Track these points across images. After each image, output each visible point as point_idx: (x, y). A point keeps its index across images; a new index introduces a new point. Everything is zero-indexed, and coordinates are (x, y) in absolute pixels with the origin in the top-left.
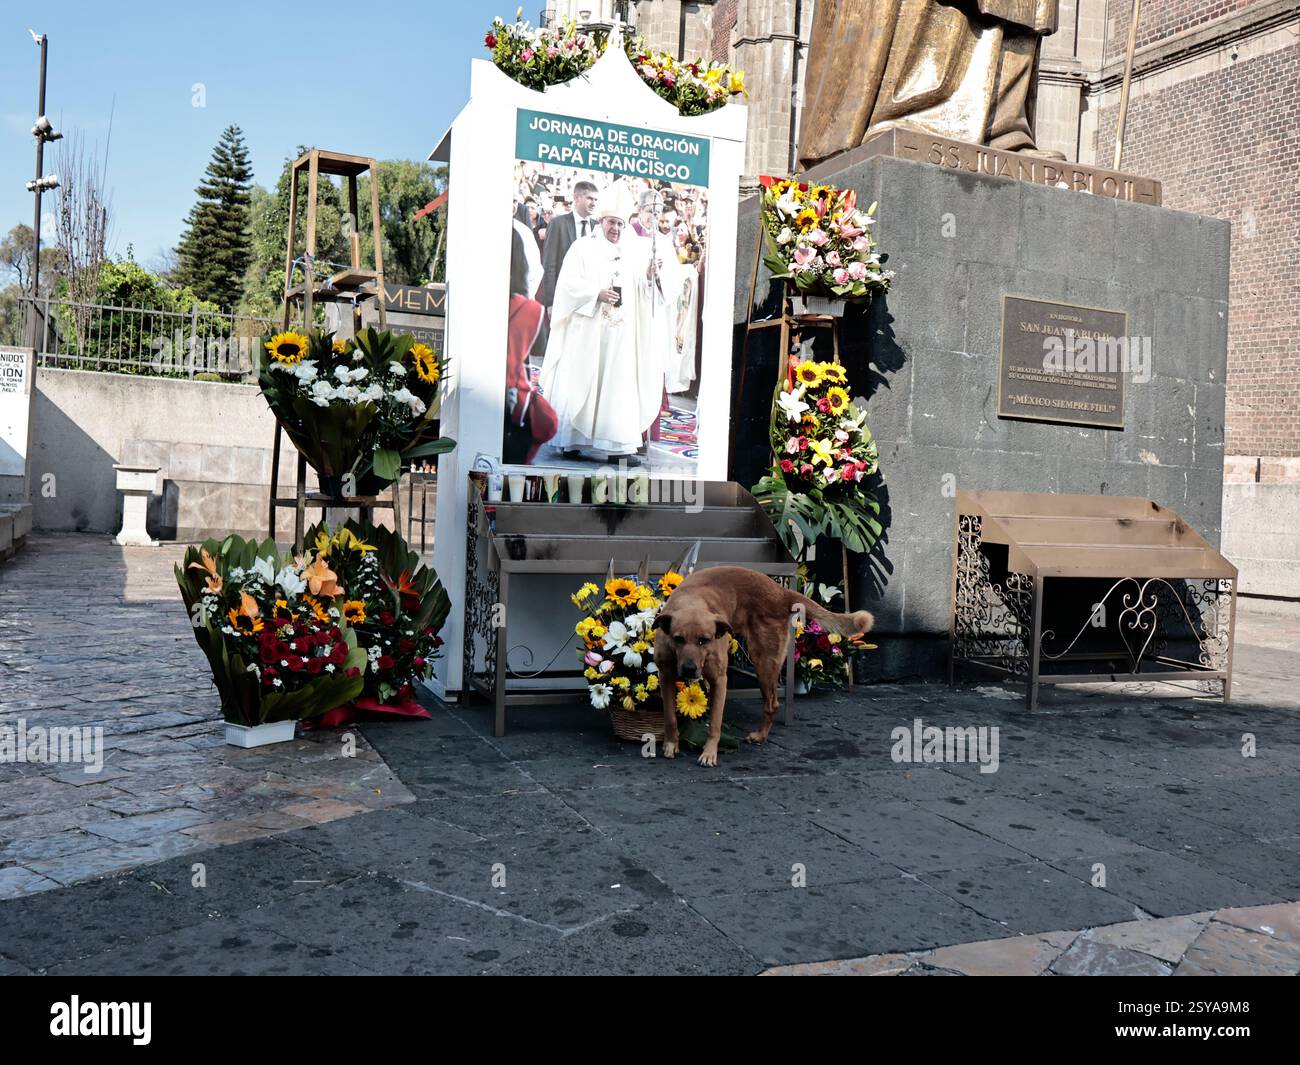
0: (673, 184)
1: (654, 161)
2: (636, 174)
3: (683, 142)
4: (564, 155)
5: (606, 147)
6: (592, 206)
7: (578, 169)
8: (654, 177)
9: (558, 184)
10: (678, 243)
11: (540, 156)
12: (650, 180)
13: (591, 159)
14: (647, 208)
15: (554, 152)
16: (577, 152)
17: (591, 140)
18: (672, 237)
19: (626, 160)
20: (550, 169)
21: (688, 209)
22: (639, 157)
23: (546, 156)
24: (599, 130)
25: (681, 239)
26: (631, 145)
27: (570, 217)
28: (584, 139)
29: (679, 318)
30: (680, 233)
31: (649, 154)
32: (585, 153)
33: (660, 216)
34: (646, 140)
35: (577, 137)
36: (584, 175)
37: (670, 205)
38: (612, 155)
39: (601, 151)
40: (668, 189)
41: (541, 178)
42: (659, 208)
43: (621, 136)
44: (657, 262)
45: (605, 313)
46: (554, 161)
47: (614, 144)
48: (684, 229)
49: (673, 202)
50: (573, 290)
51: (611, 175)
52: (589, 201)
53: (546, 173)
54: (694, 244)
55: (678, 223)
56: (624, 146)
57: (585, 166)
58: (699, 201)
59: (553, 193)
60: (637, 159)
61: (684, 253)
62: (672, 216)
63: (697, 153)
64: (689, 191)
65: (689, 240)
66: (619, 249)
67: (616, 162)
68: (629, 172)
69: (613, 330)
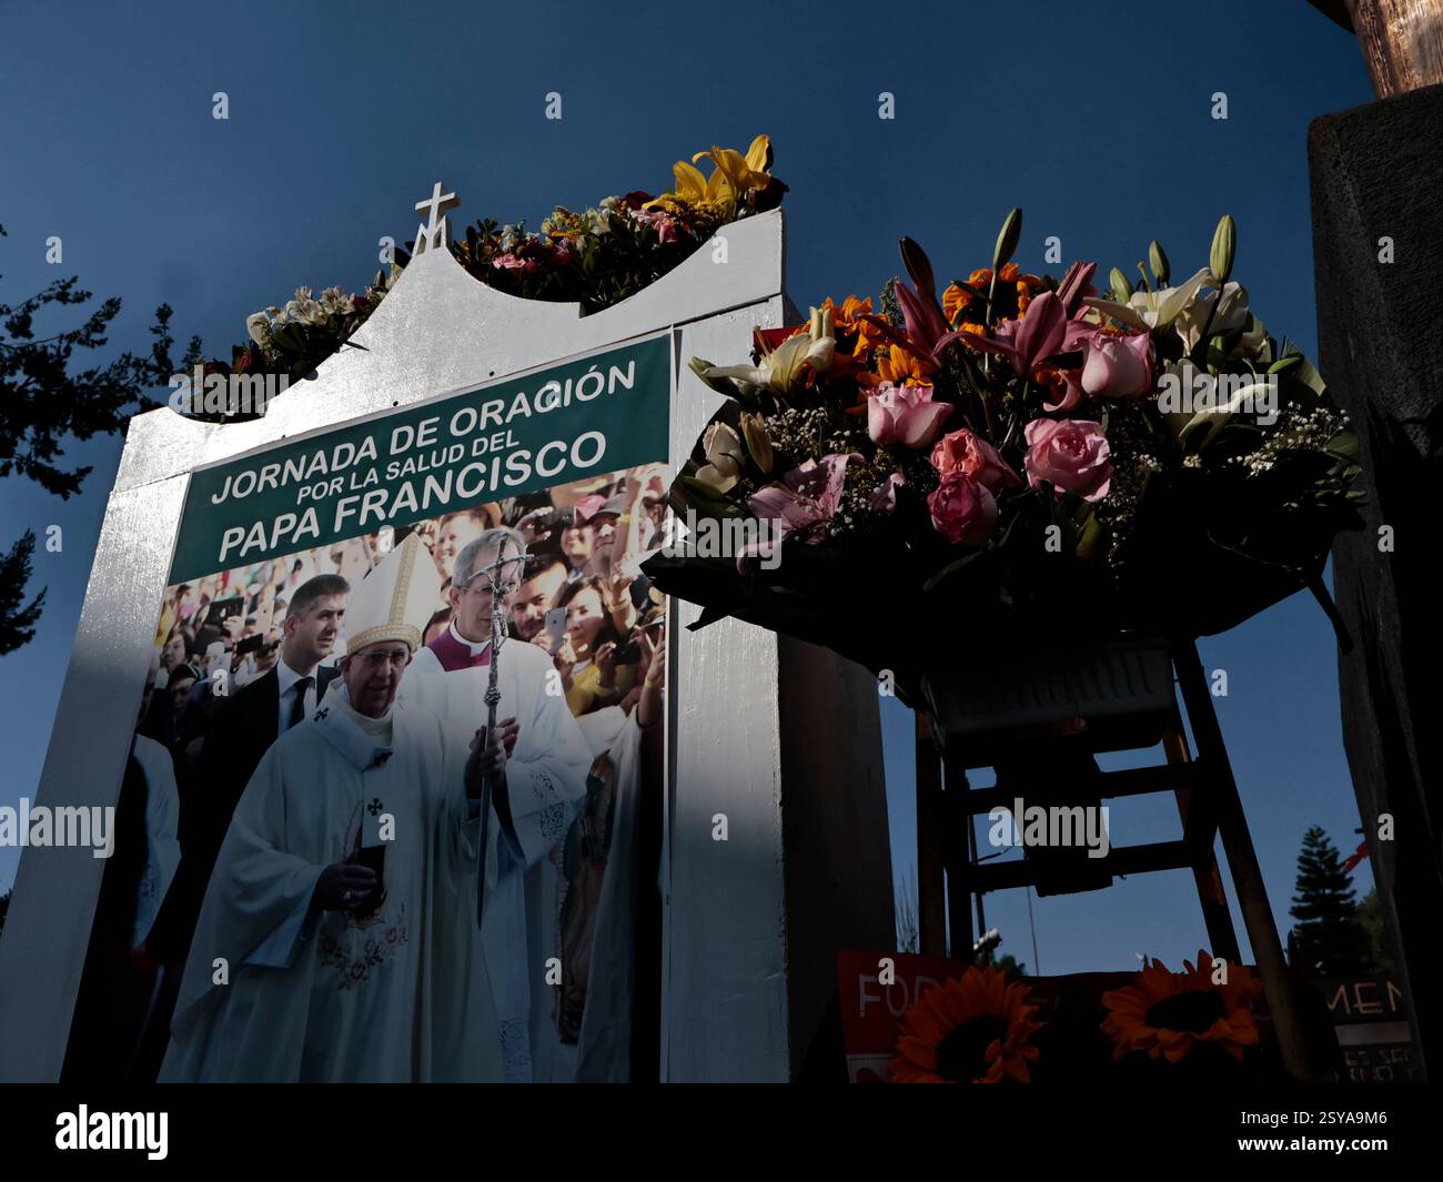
0: (556, 493)
1: (504, 454)
2: (457, 504)
3: (593, 374)
4: (277, 532)
5: (382, 473)
6: (328, 633)
7: (304, 555)
8: (503, 491)
9: (253, 608)
10: (568, 652)
11: (222, 558)
12: (494, 507)
13: (341, 514)
14: (479, 584)
15: (257, 536)
16: (311, 512)
17: (346, 473)
18: (549, 640)
19: (431, 482)
20: (240, 578)
21: (600, 542)
22: (468, 459)
23: (233, 552)
24: (370, 440)
25: (578, 640)
26: (445, 439)
27: (271, 679)
28: (330, 476)
29: (568, 907)
30: (577, 618)
31: (493, 443)
32: (326, 510)
33: (513, 595)
34: (491, 413)
35: (318, 476)
36: (318, 563)
37: (546, 552)
38: (394, 488)
39: (372, 487)
40: (543, 511)
41: (216, 607)
42: (513, 571)
43: (422, 435)
44: (500, 731)
45: (331, 948)
46: (255, 555)
47: (402, 458)
48: (590, 604)
49: (556, 538)
50: (250, 892)
51: (387, 535)
52: (323, 624)
53: (229, 594)
54: (621, 636)
55: (569, 592)
56: (427, 451)
57: (327, 537)
58: (638, 506)
59: (236, 637)
60: (457, 468)
61: (589, 678)
62: (551, 581)
63: (629, 383)
64: (604, 492)
65: (608, 628)
66: (389, 728)
67: (407, 499)
68: (437, 510)
69: (348, 998)
